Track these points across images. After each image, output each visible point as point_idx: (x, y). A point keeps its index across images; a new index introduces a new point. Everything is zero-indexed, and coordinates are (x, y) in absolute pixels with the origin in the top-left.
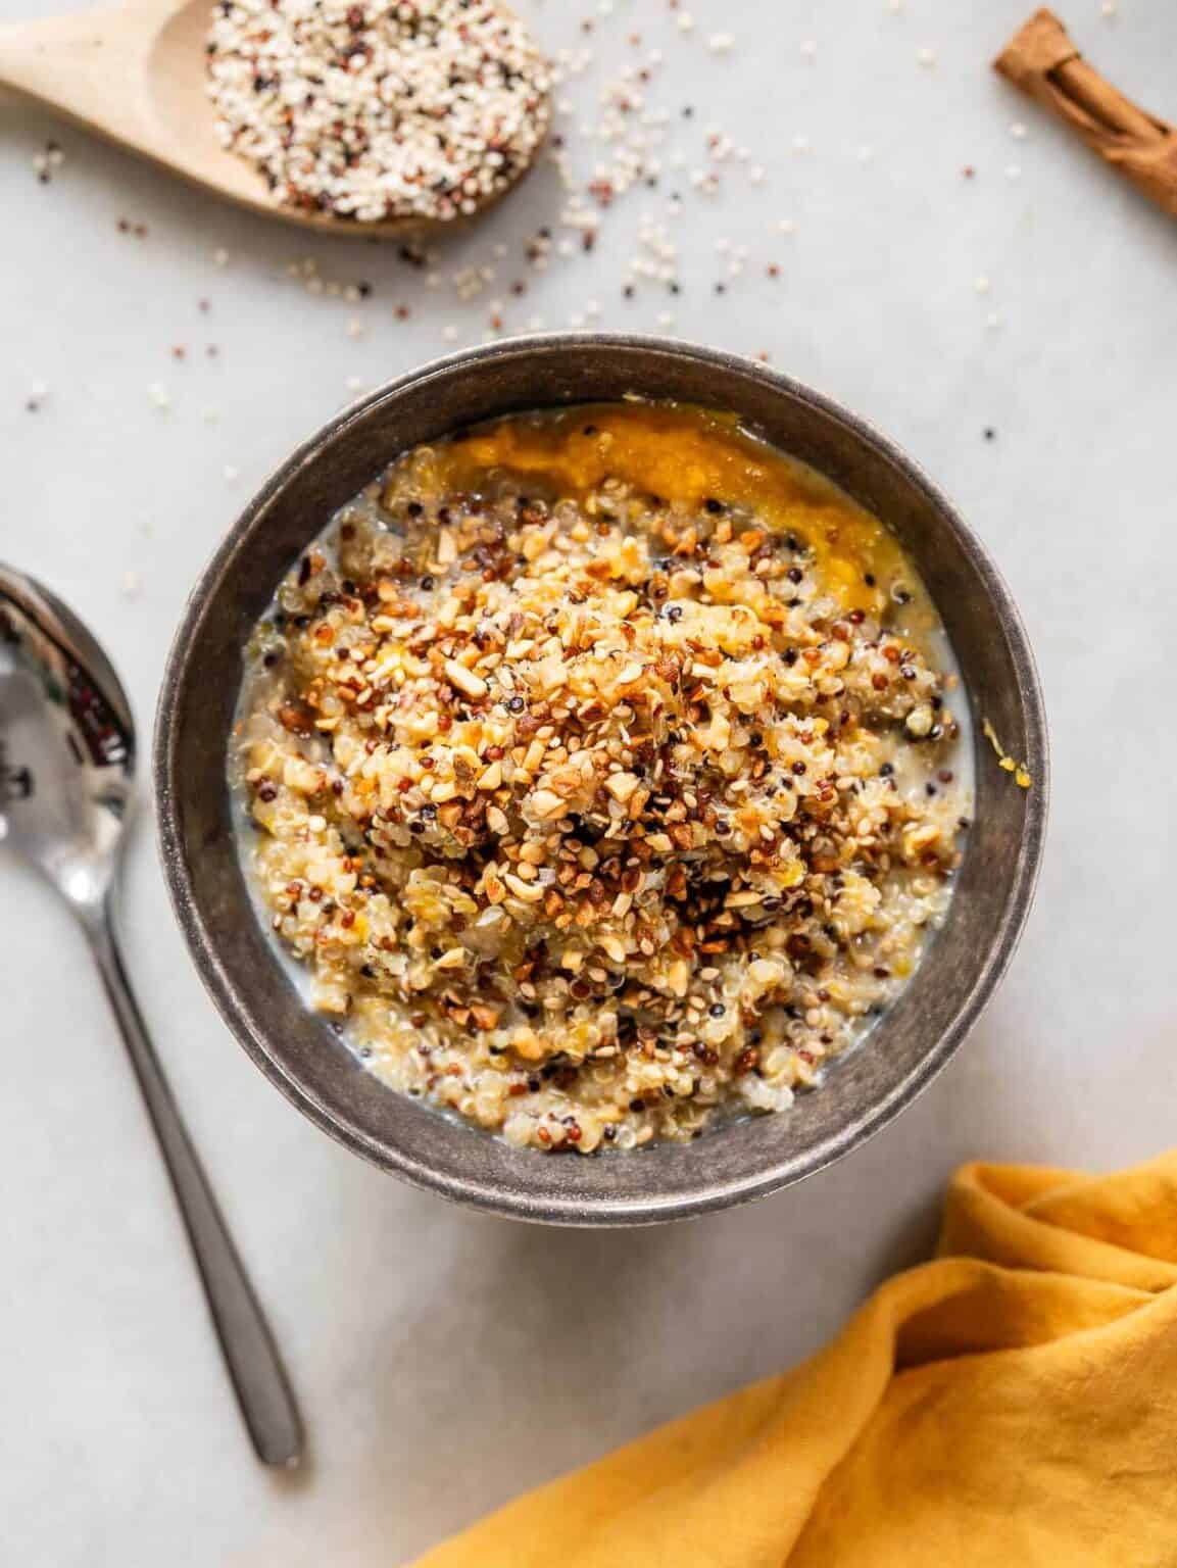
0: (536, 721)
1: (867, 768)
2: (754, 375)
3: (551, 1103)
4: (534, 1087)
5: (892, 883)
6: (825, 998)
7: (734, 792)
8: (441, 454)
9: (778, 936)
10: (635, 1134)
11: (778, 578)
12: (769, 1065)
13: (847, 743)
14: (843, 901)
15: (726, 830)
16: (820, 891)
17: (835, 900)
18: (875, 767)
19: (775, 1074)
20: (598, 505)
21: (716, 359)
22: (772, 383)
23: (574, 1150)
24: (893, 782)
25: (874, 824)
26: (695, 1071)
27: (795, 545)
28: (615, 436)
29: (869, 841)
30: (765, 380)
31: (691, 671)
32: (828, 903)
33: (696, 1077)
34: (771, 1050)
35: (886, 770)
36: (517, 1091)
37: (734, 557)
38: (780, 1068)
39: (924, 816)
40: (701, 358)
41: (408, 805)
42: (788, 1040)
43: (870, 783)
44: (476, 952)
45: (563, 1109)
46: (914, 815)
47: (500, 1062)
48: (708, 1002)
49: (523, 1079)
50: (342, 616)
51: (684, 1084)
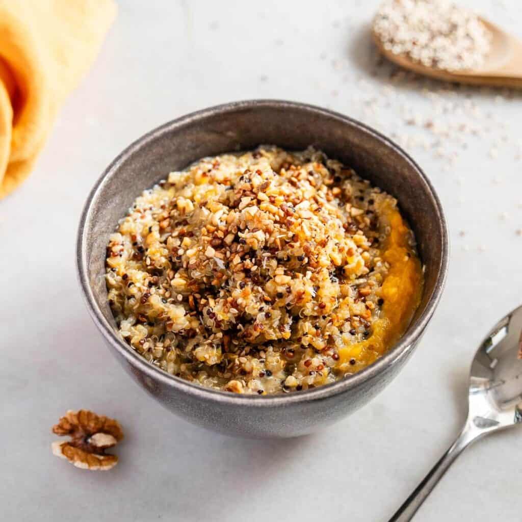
0: (286, 210)
1: (270, 363)
2: (437, 287)
3: (128, 251)
4: (135, 244)
5: (218, 380)
6: (168, 349)
7: (258, 288)
8: (394, 209)
9: (195, 325)
10: (114, 280)
11: (351, 325)
12: (140, 327)
13: (280, 355)
14: (210, 348)
15: (242, 287)
16: (215, 338)
17: (211, 345)
18: (270, 368)
19: (136, 329)
20: (378, 261)
21: (442, 273)
22: (434, 293)
23: (108, 256)
24: (263, 374)
25: (245, 364)
26: (138, 295)
27: (367, 335)
28: (407, 262)
29: (237, 362)
30: (435, 291)
31: (308, 270)
32: (209, 341)
33: (136, 296)
34: (146, 328)
35: (269, 373)
36: (133, 238)
37: (359, 308)
38: (138, 331)
39: (249, 388)
40: (442, 268)
41: (251, 174)
42: (150, 335)
43: (262, 365)
44: (192, 217)
45: (125, 254)
46: (249, 384)
47: (146, 231)
48: (167, 298)
49: (139, 239)
50: (326, 175)
51: (133, 290)
